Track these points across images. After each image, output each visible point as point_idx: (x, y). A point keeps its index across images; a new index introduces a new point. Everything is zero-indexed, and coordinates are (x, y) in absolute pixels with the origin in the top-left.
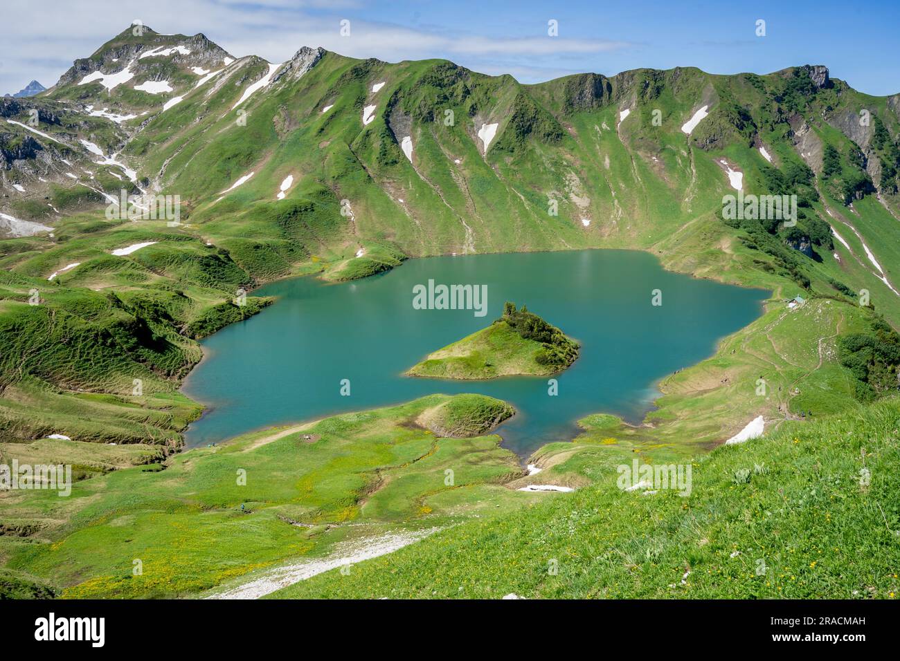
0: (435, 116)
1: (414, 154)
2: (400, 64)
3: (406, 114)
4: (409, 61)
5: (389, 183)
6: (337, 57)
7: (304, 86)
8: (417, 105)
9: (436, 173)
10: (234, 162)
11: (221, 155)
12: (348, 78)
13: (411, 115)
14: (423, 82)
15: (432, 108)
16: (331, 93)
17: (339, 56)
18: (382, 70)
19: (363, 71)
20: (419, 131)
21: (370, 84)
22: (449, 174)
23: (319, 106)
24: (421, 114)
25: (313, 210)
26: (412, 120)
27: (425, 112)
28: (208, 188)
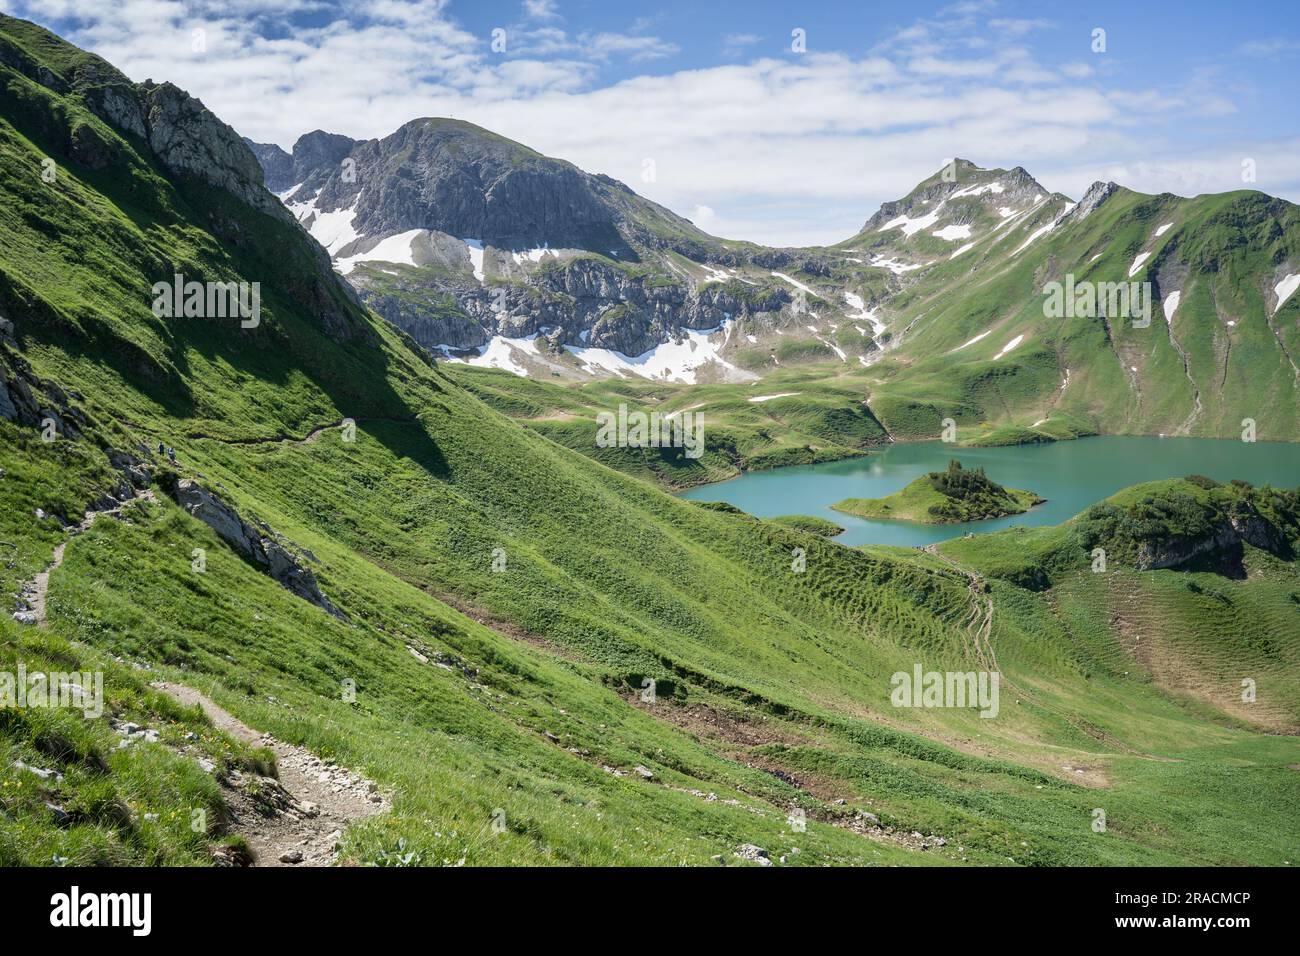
0: (1219, 265)
1: (1176, 313)
2: (1195, 199)
3: (1184, 262)
4: (1206, 195)
5: (1130, 348)
6: (1128, 192)
7: (1081, 230)
8: (1198, 251)
9: (1193, 337)
10: (977, 318)
11: (967, 310)
12: (1128, 218)
13: (1190, 264)
14: (1213, 221)
15: (1217, 255)
16: (1105, 238)
17: (1130, 192)
18: (1173, 209)
19: (1149, 209)
20: (1194, 283)
21: (1156, 226)
22: (1210, 339)
23: (1088, 254)
24: (1201, 262)
25: (1014, 374)
26: (1189, 270)
27: (1207, 260)
28: (939, 346)
